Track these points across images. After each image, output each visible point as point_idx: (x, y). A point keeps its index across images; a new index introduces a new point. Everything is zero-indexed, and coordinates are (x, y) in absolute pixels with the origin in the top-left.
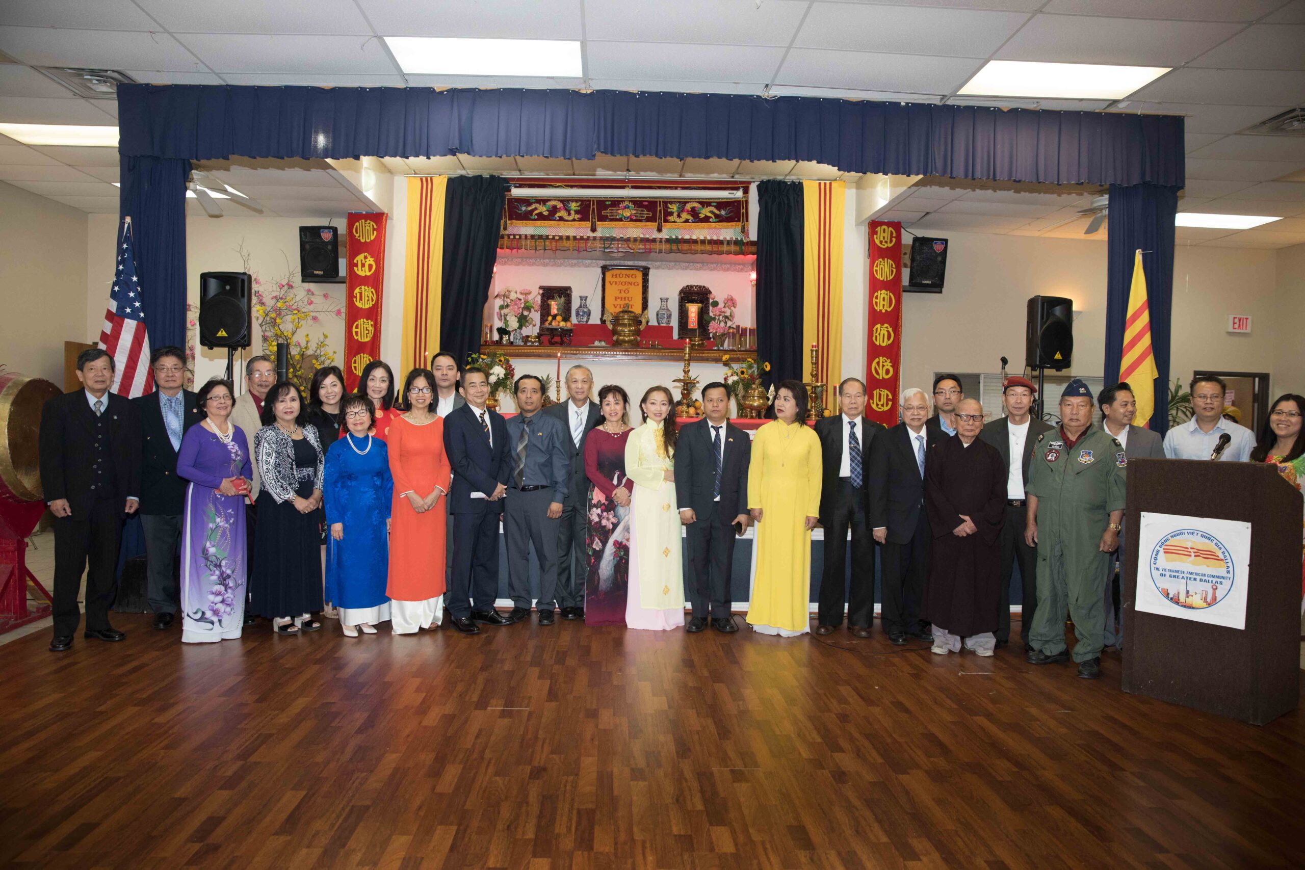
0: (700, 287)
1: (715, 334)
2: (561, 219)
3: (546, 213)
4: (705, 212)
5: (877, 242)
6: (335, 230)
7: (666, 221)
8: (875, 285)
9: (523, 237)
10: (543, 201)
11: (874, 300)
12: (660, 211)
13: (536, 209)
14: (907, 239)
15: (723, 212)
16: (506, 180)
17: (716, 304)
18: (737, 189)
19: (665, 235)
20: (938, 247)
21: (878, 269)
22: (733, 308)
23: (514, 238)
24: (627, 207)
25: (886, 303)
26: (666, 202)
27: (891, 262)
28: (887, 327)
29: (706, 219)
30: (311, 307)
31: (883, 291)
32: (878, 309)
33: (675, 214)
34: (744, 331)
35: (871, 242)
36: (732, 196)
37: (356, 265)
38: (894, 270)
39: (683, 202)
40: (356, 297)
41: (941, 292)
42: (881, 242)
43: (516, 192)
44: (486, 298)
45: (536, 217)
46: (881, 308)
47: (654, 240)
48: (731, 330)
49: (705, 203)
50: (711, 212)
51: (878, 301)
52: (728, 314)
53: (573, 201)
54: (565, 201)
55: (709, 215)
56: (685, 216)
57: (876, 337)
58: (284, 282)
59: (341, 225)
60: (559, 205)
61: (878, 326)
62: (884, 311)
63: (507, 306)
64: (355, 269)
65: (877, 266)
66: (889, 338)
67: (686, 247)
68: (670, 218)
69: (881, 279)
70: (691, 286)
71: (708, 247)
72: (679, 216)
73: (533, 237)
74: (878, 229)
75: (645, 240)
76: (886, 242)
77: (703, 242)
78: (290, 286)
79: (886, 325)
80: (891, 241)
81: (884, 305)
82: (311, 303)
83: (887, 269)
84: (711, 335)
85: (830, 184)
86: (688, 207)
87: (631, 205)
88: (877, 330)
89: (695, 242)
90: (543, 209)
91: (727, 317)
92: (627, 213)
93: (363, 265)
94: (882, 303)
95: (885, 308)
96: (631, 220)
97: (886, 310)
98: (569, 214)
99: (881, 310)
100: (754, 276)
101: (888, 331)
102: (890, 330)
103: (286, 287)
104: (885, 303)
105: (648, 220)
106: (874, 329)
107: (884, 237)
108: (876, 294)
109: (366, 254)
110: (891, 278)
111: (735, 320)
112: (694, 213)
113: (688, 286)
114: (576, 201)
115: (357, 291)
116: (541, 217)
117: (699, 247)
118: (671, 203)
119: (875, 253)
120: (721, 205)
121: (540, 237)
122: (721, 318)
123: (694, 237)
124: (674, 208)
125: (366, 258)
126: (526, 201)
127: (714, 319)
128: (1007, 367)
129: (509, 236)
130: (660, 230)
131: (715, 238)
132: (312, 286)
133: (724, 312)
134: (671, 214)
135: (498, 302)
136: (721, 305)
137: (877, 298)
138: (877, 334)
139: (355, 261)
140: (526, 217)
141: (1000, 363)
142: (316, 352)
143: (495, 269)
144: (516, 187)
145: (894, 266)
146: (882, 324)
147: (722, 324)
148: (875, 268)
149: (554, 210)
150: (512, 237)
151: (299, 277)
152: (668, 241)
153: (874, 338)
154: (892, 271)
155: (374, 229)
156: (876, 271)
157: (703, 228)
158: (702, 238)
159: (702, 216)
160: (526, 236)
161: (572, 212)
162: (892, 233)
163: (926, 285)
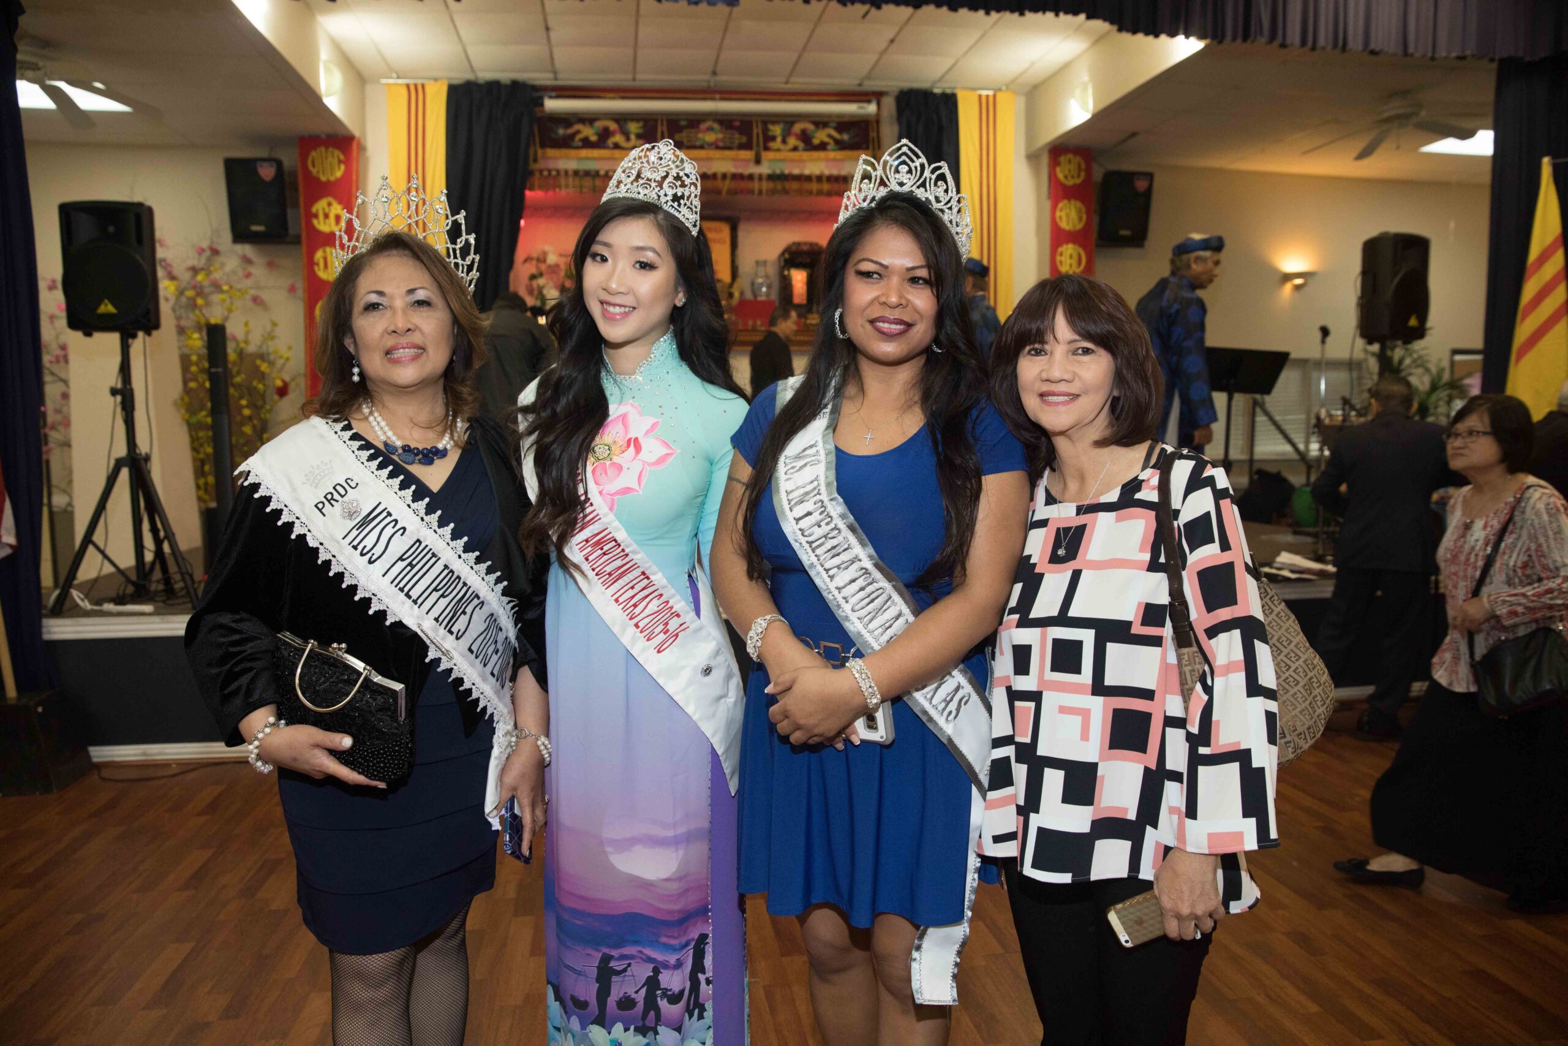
0: (810, 245)
2: (617, 146)
3: (594, 138)
4: (821, 136)
5: (1061, 176)
6: (279, 164)
7: (766, 149)
8: (1059, 237)
9: (562, 173)
10: (588, 119)
11: (1058, 258)
12: (758, 135)
13: (578, 132)
14: (1098, 174)
15: (845, 137)
16: (535, 88)
18: (867, 101)
19: (764, 169)
20: (1141, 185)
21: (1062, 214)
23: (550, 174)
24: (710, 129)
25: (1074, 262)
26: (766, 120)
27: (1079, 205)
29: (822, 147)
30: (249, 282)
31: (1070, 246)
32: (1063, 270)
33: (779, 139)
35: (1052, 176)
36: (860, 112)
37: (316, 216)
38: (1084, 216)
39: (788, 121)
40: (318, 264)
41: (1144, 246)
42: (1066, 177)
43: (551, 105)
44: (511, 263)
45: (580, 144)
46: (1068, 269)
47: (751, 177)
49: (821, 122)
50: (830, 136)
51: (1063, 258)
53: (632, 120)
54: (622, 119)
55: (826, 139)
56: (792, 141)
58: (205, 244)
59: (289, 158)
60: (613, 126)
62: (1071, 273)
63: (541, 275)
64: (315, 222)
65: (1060, 211)
67: (795, 185)
68: (772, 145)
69: (1067, 228)
70: (799, 244)
71: (826, 187)
72: (784, 141)
73: (576, 173)
74: (1062, 159)
75: (736, 177)
76: (1073, 177)
77: (819, 179)
78: (215, 252)
80: (1079, 176)
81: (1071, 265)
82: (248, 275)
83: (1074, 214)
85: (995, 96)
86: (798, 128)
87: (716, 126)
89: (808, 178)
90: (589, 132)
92: (710, 137)
93: (326, 216)
94: (1069, 261)
95: (1073, 269)
96: (718, 148)
97: (1074, 272)
98: (628, 139)
99: (1067, 272)
103: (208, 253)
104: (1072, 261)
105: (742, 147)
107: (1068, 172)
108: (1060, 249)
109: (330, 199)
110: (1080, 226)
112: (806, 139)
113: (793, 243)
114: (638, 120)
115: (319, 255)
116: (587, 144)
117: (815, 186)
118: (774, 123)
119: (1059, 192)
120: (844, 124)
121: (587, 173)
123: (807, 172)
124: (777, 130)
125: (330, 204)
126: (567, 119)
129: (541, 171)
130: (758, 161)
131: (835, 172)
132: (247, 249)
134: (773, 138)
135: (531, 268)
137: (1061, 254)
139: (314, 210)
140: (566, 143)
142: (261, 347)
143: (522, 222)
144: (550, 98)
145: (1084, 210)
148: (1058, 214)
149: (605, 134)
150: (545, 173)
151: (227, 235)
152: (771, 177)
154: (1081, 218)
155: (340, 162)
156: (1061, 217)
157: (819, 159)
158: (817, 172)
159: (816, 141)
160: (566, 172)
161: (633, 137)
162: (1079, 166)
163: (1123, 238)
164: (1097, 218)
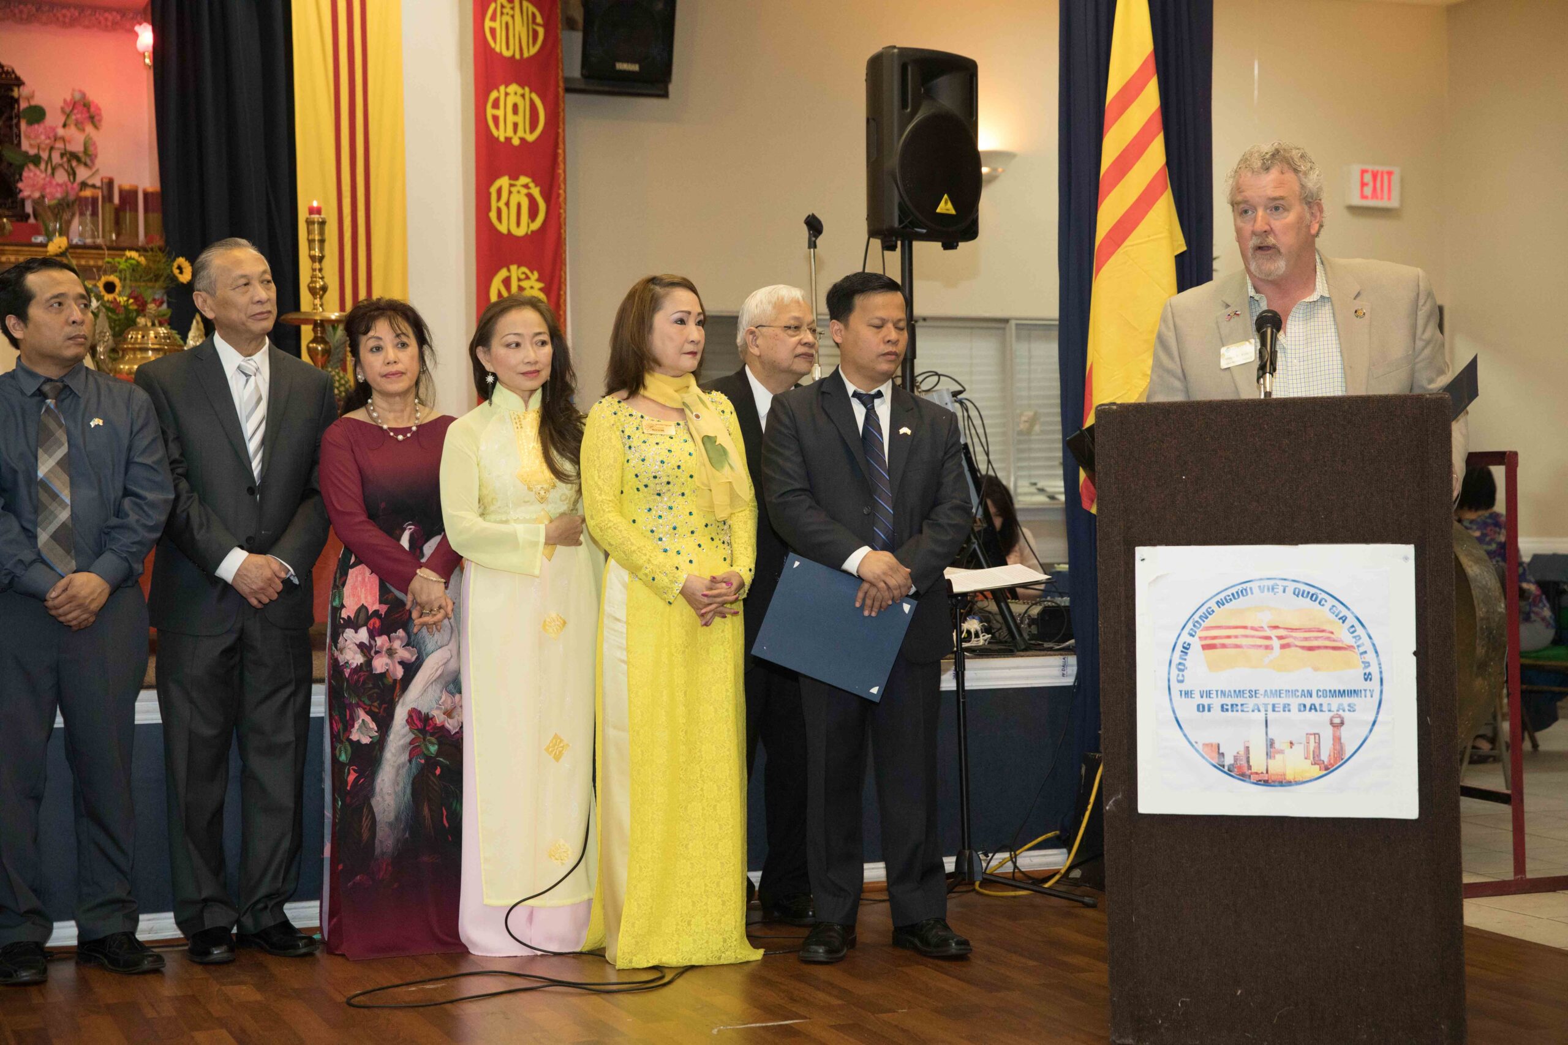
1: (38, 203)
8: (489, 70)
11: (490, 112)
17: (37, 114)
21: (496, 25)
22: (89, 128)
25: (524, 119)
27: (532, 9)
28: (526, 186)
31: (513, 88)
32: (501, 134)
34: (129, 197)
38: (541, 31)
41: (665, 95)
46: (510, 132)
48: (88, 193)
51: (500, 113)
52: (77, 147)
57: (499, 211)
61: (504, 182)
62: (516, 142)
65: (493, 18)
66: (533, 215)
69: (507, 54)
79: (524, 180)
81: (516, 125)
83: (520, 28)
84: (29, 209)
88: (499, 191)
91: (74, 156)
94: (511, 118)
95: (520, 133)
97: (522, 140)
99: (508, 140)
100: (145, 37)
101: (530, 196)
102: (536, 192)
104: (519, 119)
106: (493, 190)
108: (494, 95)
110: (534, 50)
111: (99, 162)
122: (56, 158)
127: (36, 160)
133: (63, 139)
136: (54, 119)
137: (496, 105)
138: (502, 204)
145: (539, 20)
146: (514, 177)
147: (61, 177)
148: (488, 24)
153: (493, 215)
154: (535, 34)
156: (493, 31)
163: (626, 76)
164: (577, 37)
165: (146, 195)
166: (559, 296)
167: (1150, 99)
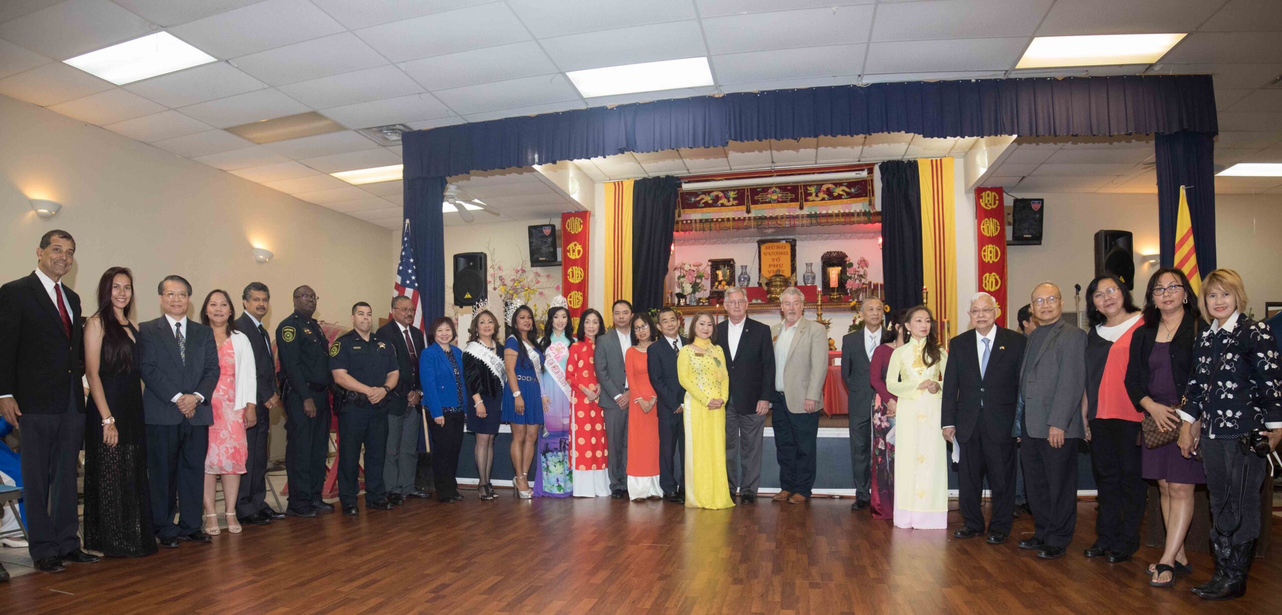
0: (838, 252)
1: (851, 290)
2: (723, 205)
3: (710, 202)
4: (838, 191)
5: (983, 205)
6: (553, 227)
7: (806, 200)
8: (982, 241)
9: (693, 222)
10: (707, 192)
11: (983, 253)
12: (801, 193)
13: (703, 199)
14: (1008, 201)
15: (853, 190)
16: (679, 179)
17: (851, 265)
18: (863, 170)
19: (806, 211)
20: (1036, 206)
21: (985, 227)
22: (865, 268)
23: (687, 222)
24: (774, 192)
25: (993, 255)
26: (806, 185)
27: (996, 221)
28: (994, 276)
29: (839, 197)
30: (538, 285)
31: (990, 246)
32: (986, 260)
33: (814, 195)
34: (876, 286)
35: (978, 205)
36: (858, 176)
37: (569, 251)
38: (999, 227)
39: (819, 184)
40: (569, 275)
41: (1040, 244)
42: (986, 205)
43: (686, 187)
44: (666, 270)
45: (703, 205)
46: (989, 259)
47: (797, 217)
48: (864, 286)
49: (838, 184)
50: (843, 191)
51: (986, 254)
52: (862, 273)
53: (731, 191)
54: (725, 191)
55: (841, 193)
56: (821, 195)
57: (986, 284)
58: (519, 268)
59: (557, 223)
60: (721, 194)
61: (987, 275)
62: (991, 262)
63: (684, 277)
64: (568, 254)
65: (983, 225)
66: (996, 284)
67: (823, 220)
68: (810, 198)
69: (988, 235)
70: (831, 253)
71: (842, 220)
72: (817, 196)
73: (701, 221)
74: (983, 194)
75: (790, 217)
76: (990, 204)
77: (837, 215)
78: (524, 271)
79: (993, 274)
80: (995, 204)
81: (991, 257)
82: (538, 282)
83: (992, 227)
84: (849, 291)
85: (941, 160)
86: (824, 188)
87: (778, 190)
88: (986, 277)
89: (831, 215)
90: (708, 199)
91: (861, 276)
92: (775, 197)
93: (574, 251)
94: (989, 255)
95: (992, 259)
96: (779, 202)
97: (993, 261)
98: (729, 201)
99: (989, 262)
100: (880, 240)
101: (996, 279)
102: (997, 277)
103: (520, 272)
104: (992, 255)
105: (792, 200)
106: (984, 277)
107: (988, 200)
108: (984, 248)
109: (575, 242)
110: (996, 234)
111: (868, 277)
112: (829, 192)
113: (828, 252)
114: (734, 191)
115: (570, 270)
116: (707, 205)
117: (834, 220)
118: (810, 186)
119: (982, 214)
120: (851, 184)
121: (707, 220)
122: (856, 276)
123: (830, 212)
124: (812, 190)
125: (575, 245)
126: (695, 193)
127: (850, 278)
128: (1080, 292)
129: (682, 221)
130: (801, 208)
131: (847, 211)
132: (539, 269)
133: (858, 271)
134: (810, 194)
135: (677, 273)
136: (855, 266)
137: (985, 251)
138: (986, 282)
139: (568, 249)
140: (695, 206)
141: (1075, 290)
142: (542, 317)
143: (672, 248)
144: (685, 183)
145: (998, 224)
146: (990, 273)
147: (857, 282)
148: (982, 227)
149: (717, 198)
150: (685, 222)
151: (529, 263)
152: (810, 216)
153: (984, 285)
154: (997, 228)
155: (581, 224)
156: (983, 229)
157: (837, 204)
158: (836, 212)
159: (835, 194)
160: (696, 220)
161: (731, 199)
162: (995, 197)
163: (1027, 239)
164: (1011, 227)
165: (881, 285)
166: (1005, 309)
167: (1191, 242)
